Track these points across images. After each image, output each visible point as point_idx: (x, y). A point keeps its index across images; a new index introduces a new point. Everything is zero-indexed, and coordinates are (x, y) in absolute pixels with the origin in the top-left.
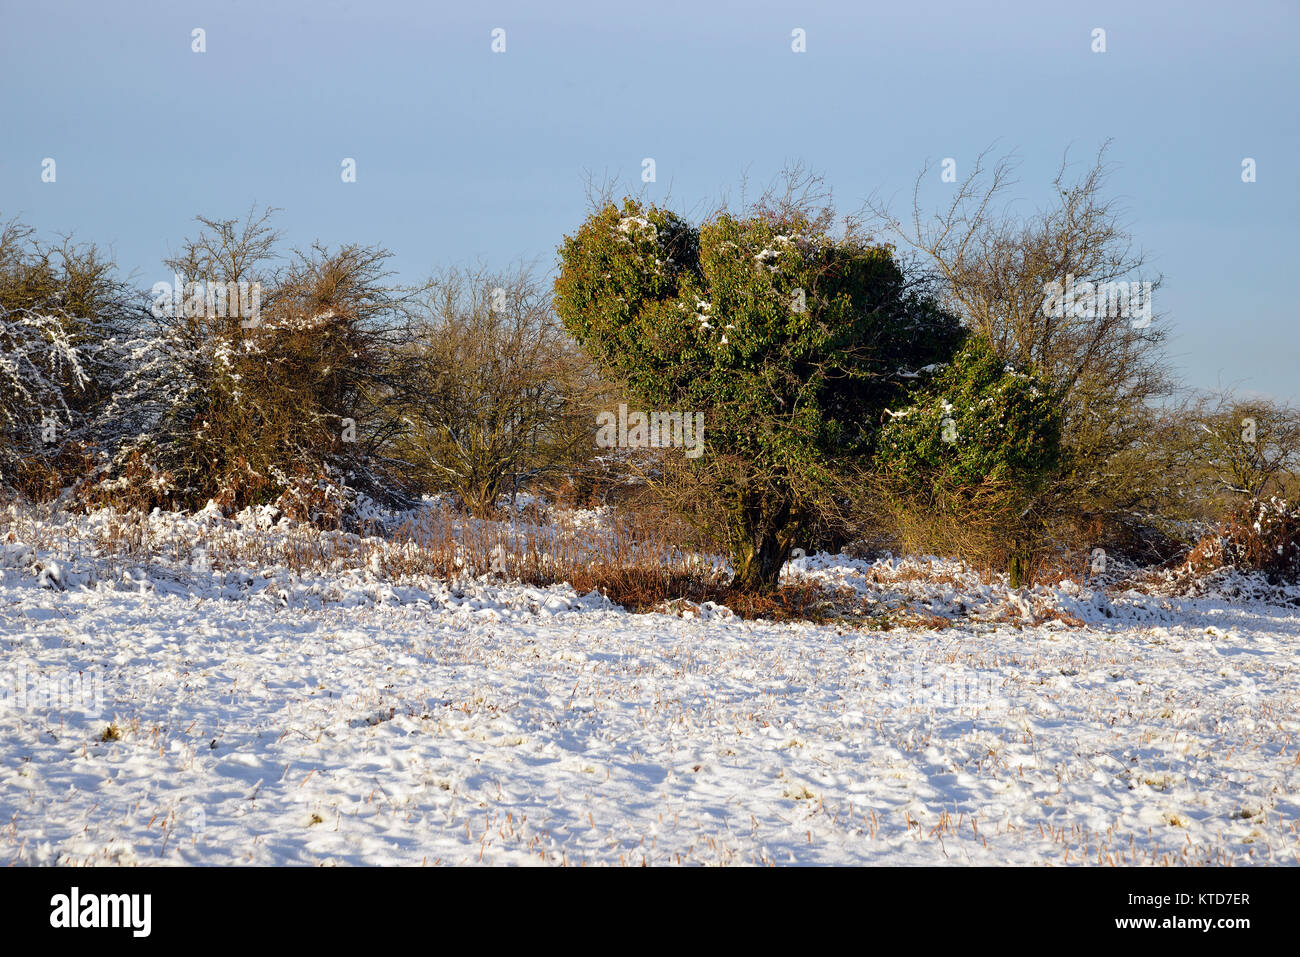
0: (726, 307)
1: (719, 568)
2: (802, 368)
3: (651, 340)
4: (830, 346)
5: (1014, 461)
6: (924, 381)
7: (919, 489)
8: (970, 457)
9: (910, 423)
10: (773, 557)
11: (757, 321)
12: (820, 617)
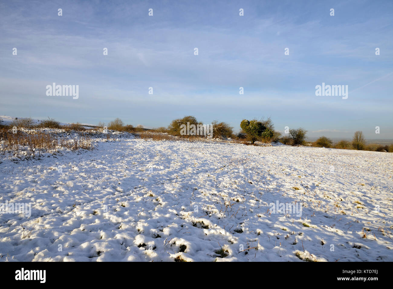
0: (252, 126)
1: (250, 142)
2: (257, 130)
3: (247, 128)
4: (259, 129)
5: (270, 136)
6: (264, 131)
7: (264, 138)
8: (268, 136)
9: (263, 133)
10: (254, 142)
11: (254, 127)
12: (257, 146)
